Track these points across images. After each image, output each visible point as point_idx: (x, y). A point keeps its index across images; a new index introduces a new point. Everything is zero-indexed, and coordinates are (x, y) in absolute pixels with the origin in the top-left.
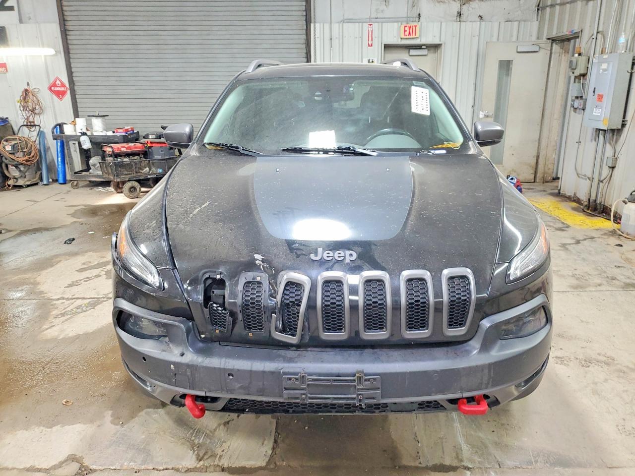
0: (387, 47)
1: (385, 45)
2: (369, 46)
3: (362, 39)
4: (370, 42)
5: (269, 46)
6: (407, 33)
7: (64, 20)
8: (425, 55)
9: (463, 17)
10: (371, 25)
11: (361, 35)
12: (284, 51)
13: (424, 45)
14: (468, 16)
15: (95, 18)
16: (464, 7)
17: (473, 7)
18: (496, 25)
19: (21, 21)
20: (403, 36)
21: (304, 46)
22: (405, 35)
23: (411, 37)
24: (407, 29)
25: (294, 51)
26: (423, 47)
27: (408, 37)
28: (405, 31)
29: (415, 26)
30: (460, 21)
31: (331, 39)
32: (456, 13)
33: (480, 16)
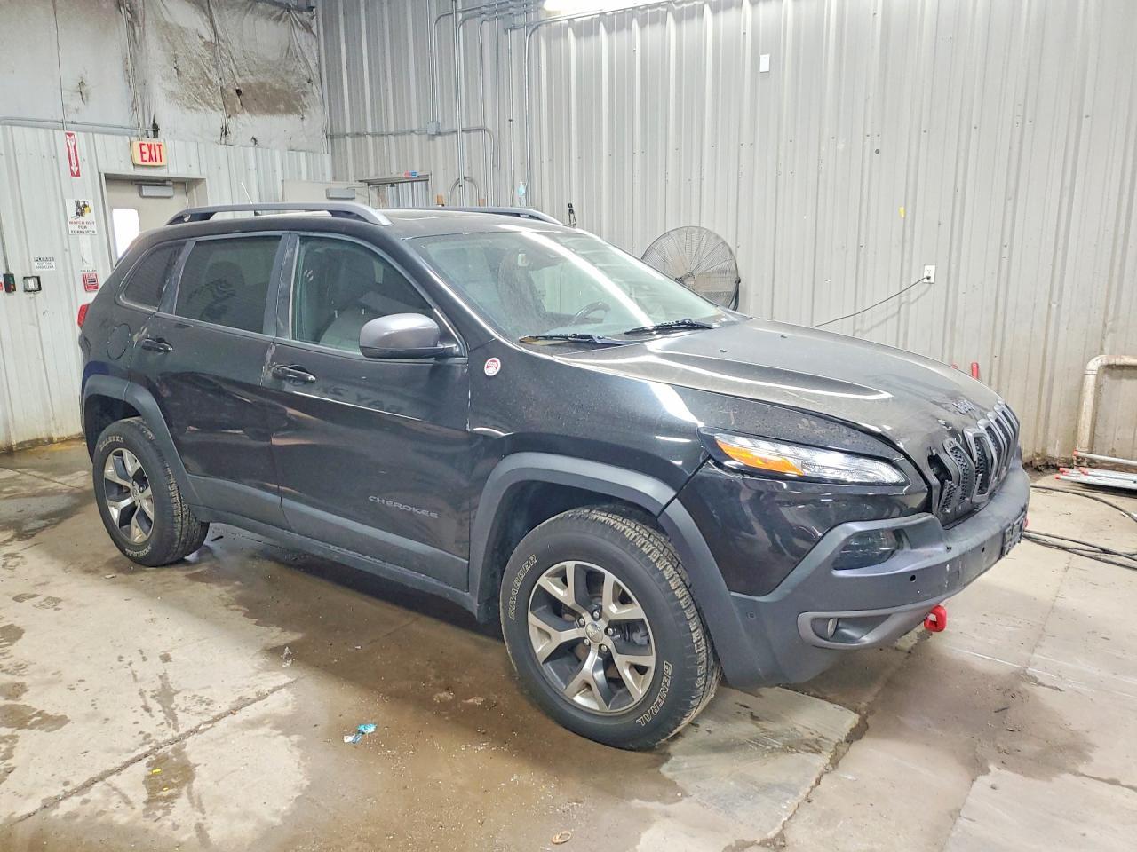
0: (112, 180)
1: (105, 174)
2: (73, 174)
3: (57, 160)
4: (75, 169)
6: (146, 157)
8: (168, 197)
9: (231, 137)
10: (70, 135)
11: (53, 153)
13: (169, 179)
14: (237, 137)
16: (231, 121)
17: (243, 122)
18: (277, 153)
20: (138, 161)
22: (143, 160)
23: (154, 164)
24: (145, 149)
26: (168, 183)
27: (148, 163)
28: (142, 153)
29: (160, 146)
30: (225, 144)
32: (220, 131)
33: (253, 138)
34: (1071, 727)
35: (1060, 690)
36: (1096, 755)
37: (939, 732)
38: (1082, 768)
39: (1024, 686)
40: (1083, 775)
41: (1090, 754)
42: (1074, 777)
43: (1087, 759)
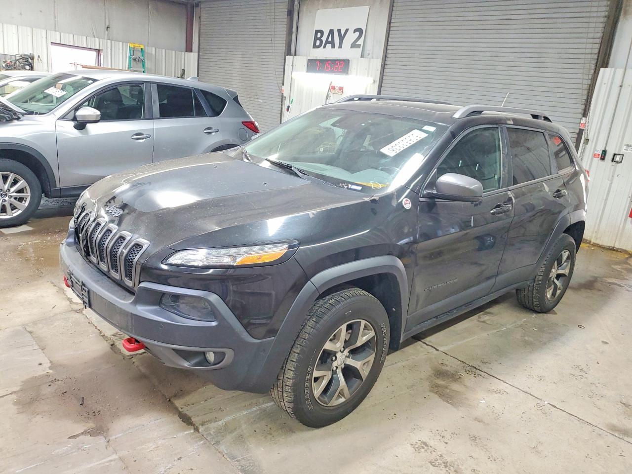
5: (546, 89)
7: (386, 57)
12: (561, 95)
15: (405, 55)
19: (362, 56)
21: (585, 92)
25: (573, 96)
31: (621, 86)
34: (40, 416)
35: (70, 438)
36: (13, 409)
37: (90, 370)
38: (14, 396)
39: (91, 425)
40: (11, 394)
41: (16, 407)
42: (15, 390)
43: (17, 403)
